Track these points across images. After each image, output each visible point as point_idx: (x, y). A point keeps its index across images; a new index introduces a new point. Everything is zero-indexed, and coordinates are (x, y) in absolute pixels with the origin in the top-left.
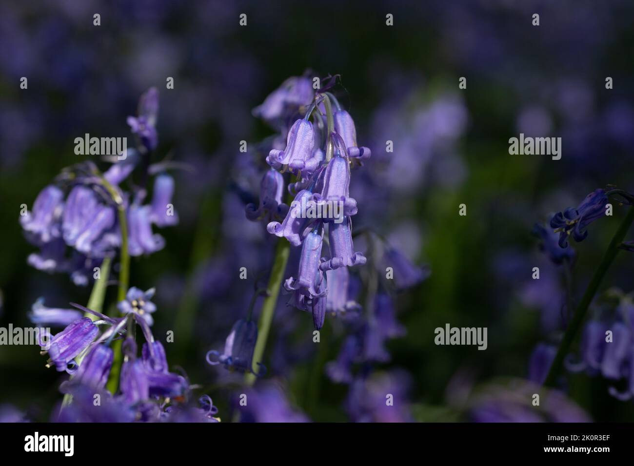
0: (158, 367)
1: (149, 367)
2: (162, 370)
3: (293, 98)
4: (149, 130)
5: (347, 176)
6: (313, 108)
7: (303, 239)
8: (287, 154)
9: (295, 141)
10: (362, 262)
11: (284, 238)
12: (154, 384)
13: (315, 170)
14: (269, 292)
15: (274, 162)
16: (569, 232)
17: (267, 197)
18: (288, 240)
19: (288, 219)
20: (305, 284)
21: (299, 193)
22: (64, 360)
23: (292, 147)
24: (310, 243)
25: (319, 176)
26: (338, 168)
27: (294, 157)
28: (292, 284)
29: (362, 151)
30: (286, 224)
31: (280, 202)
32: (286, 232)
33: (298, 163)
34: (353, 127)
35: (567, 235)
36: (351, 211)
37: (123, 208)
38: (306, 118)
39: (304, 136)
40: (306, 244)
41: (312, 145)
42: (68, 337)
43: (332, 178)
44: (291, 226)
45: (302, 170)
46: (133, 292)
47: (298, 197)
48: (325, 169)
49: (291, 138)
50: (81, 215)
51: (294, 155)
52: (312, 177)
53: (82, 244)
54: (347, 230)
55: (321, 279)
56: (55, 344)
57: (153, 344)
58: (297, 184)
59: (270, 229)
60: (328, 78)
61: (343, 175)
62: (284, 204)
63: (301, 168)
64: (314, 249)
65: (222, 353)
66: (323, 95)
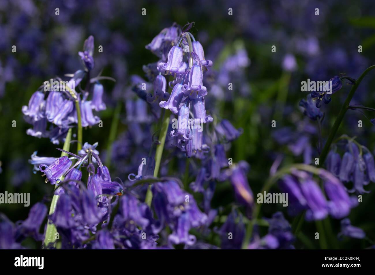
0: (106, 179)
1: (101, 179)
2: (109, 180)
3: (168, 38)
4: (90, 59)
5: (201, 75)
6: (181, 39)
7: (179, 109)
8: (169, 64)
9: (172, 58)
10: (211, 120)
11: (169, 109)
12: (105, 188)
13: (184, 73)
14: (159, 142)
15: (162, 69)
16: (321, 99)
17: (158, 89)
18: (171, 110)
19: (170, 100)
20: (181, 133)
21: (176, 85)
22: (55, 178)
23: (171, 61)
24: (183, 111)
25: (186, 76)
26: (196, 71)
27: (172, 67)
28: (174, 134)
29: (208, 62)
30: (169, 102)
31: (165, 92)
32: (169, 106)
33: (174, 69)
34: (202, 50)
35: (320, 100)
36: (204, 93)
37: (77, 101)
38: (177, 45)
39: (177, 55)
40: (181, 112)
41: (181, 60)
42: (56, 166)
43: (193, 76)
44: (172, 102)
45: (177, 73)
46: (86, 145)
47: (175, 87)
48: (189, 72)
49: (170, 56)
50: (55, 106)
51: (172, 65)
52: (182, 77)
53: (57, 121)
54: (202, 104)
55: (189, 131)
56: (49, 170)
57: (102, 167)
58: (174, 81)
59: (161, 105)
60: (187, 24)
61: (199, 74)
62: (167, 93)
63: (176, 72)
64: (185, 114)
65: (137, 174)
66: (186, 33)
